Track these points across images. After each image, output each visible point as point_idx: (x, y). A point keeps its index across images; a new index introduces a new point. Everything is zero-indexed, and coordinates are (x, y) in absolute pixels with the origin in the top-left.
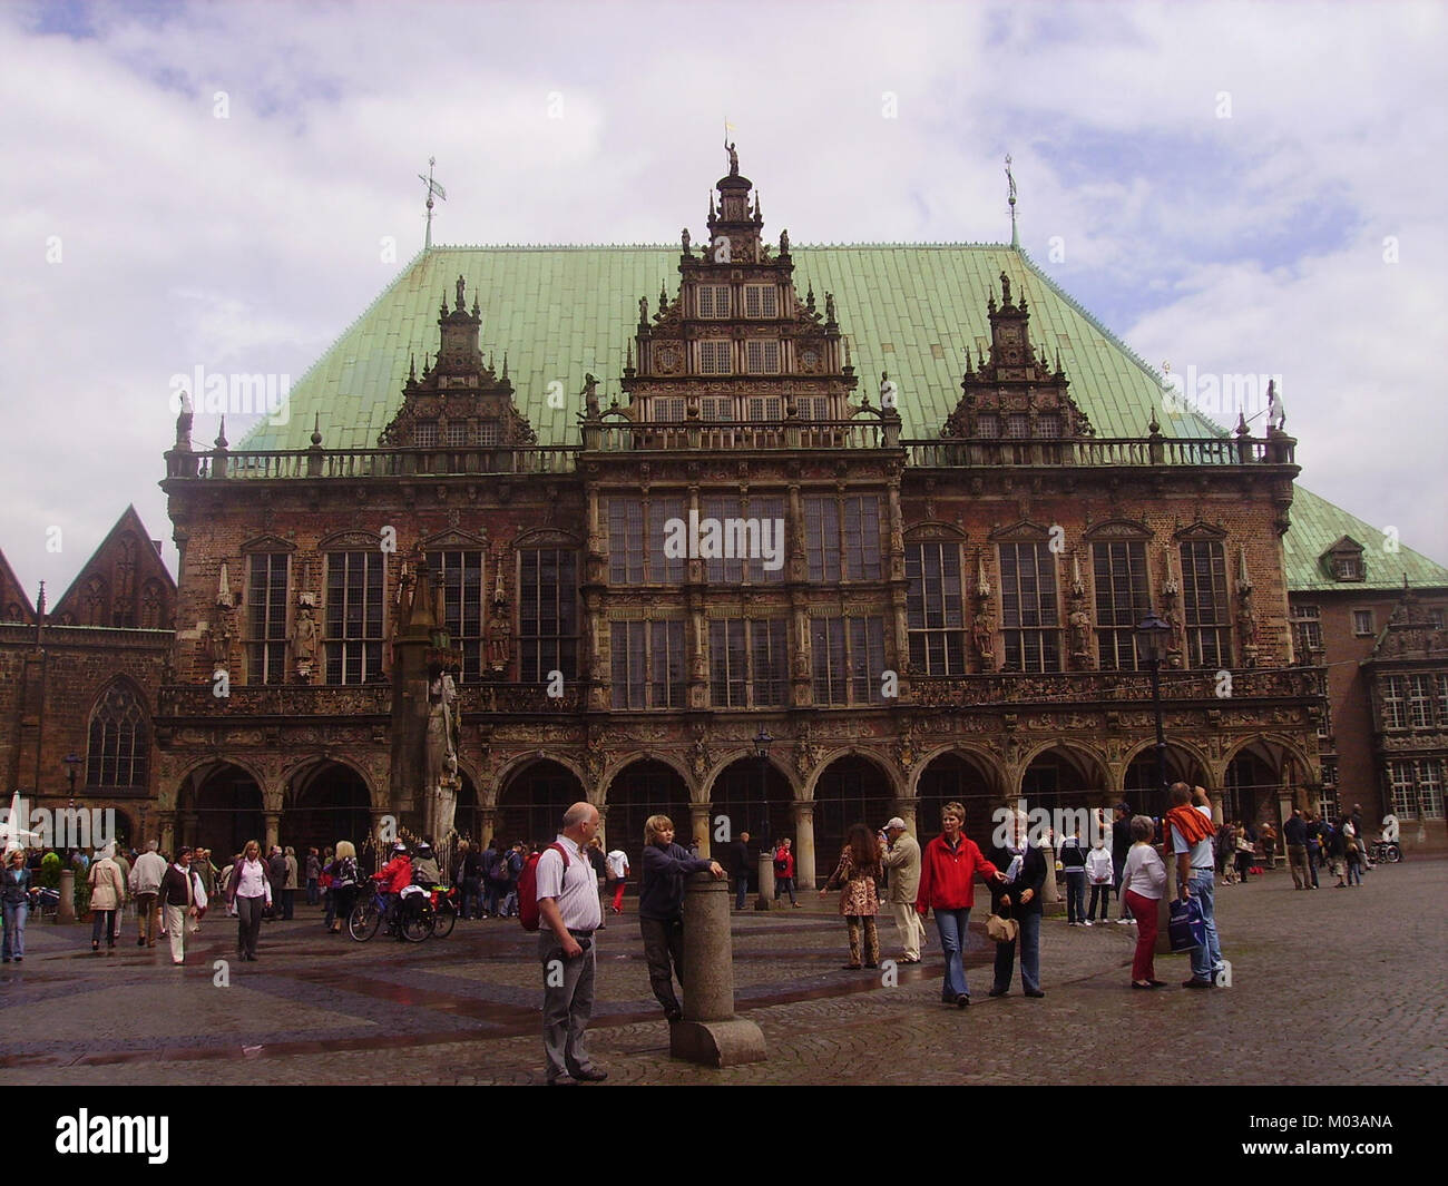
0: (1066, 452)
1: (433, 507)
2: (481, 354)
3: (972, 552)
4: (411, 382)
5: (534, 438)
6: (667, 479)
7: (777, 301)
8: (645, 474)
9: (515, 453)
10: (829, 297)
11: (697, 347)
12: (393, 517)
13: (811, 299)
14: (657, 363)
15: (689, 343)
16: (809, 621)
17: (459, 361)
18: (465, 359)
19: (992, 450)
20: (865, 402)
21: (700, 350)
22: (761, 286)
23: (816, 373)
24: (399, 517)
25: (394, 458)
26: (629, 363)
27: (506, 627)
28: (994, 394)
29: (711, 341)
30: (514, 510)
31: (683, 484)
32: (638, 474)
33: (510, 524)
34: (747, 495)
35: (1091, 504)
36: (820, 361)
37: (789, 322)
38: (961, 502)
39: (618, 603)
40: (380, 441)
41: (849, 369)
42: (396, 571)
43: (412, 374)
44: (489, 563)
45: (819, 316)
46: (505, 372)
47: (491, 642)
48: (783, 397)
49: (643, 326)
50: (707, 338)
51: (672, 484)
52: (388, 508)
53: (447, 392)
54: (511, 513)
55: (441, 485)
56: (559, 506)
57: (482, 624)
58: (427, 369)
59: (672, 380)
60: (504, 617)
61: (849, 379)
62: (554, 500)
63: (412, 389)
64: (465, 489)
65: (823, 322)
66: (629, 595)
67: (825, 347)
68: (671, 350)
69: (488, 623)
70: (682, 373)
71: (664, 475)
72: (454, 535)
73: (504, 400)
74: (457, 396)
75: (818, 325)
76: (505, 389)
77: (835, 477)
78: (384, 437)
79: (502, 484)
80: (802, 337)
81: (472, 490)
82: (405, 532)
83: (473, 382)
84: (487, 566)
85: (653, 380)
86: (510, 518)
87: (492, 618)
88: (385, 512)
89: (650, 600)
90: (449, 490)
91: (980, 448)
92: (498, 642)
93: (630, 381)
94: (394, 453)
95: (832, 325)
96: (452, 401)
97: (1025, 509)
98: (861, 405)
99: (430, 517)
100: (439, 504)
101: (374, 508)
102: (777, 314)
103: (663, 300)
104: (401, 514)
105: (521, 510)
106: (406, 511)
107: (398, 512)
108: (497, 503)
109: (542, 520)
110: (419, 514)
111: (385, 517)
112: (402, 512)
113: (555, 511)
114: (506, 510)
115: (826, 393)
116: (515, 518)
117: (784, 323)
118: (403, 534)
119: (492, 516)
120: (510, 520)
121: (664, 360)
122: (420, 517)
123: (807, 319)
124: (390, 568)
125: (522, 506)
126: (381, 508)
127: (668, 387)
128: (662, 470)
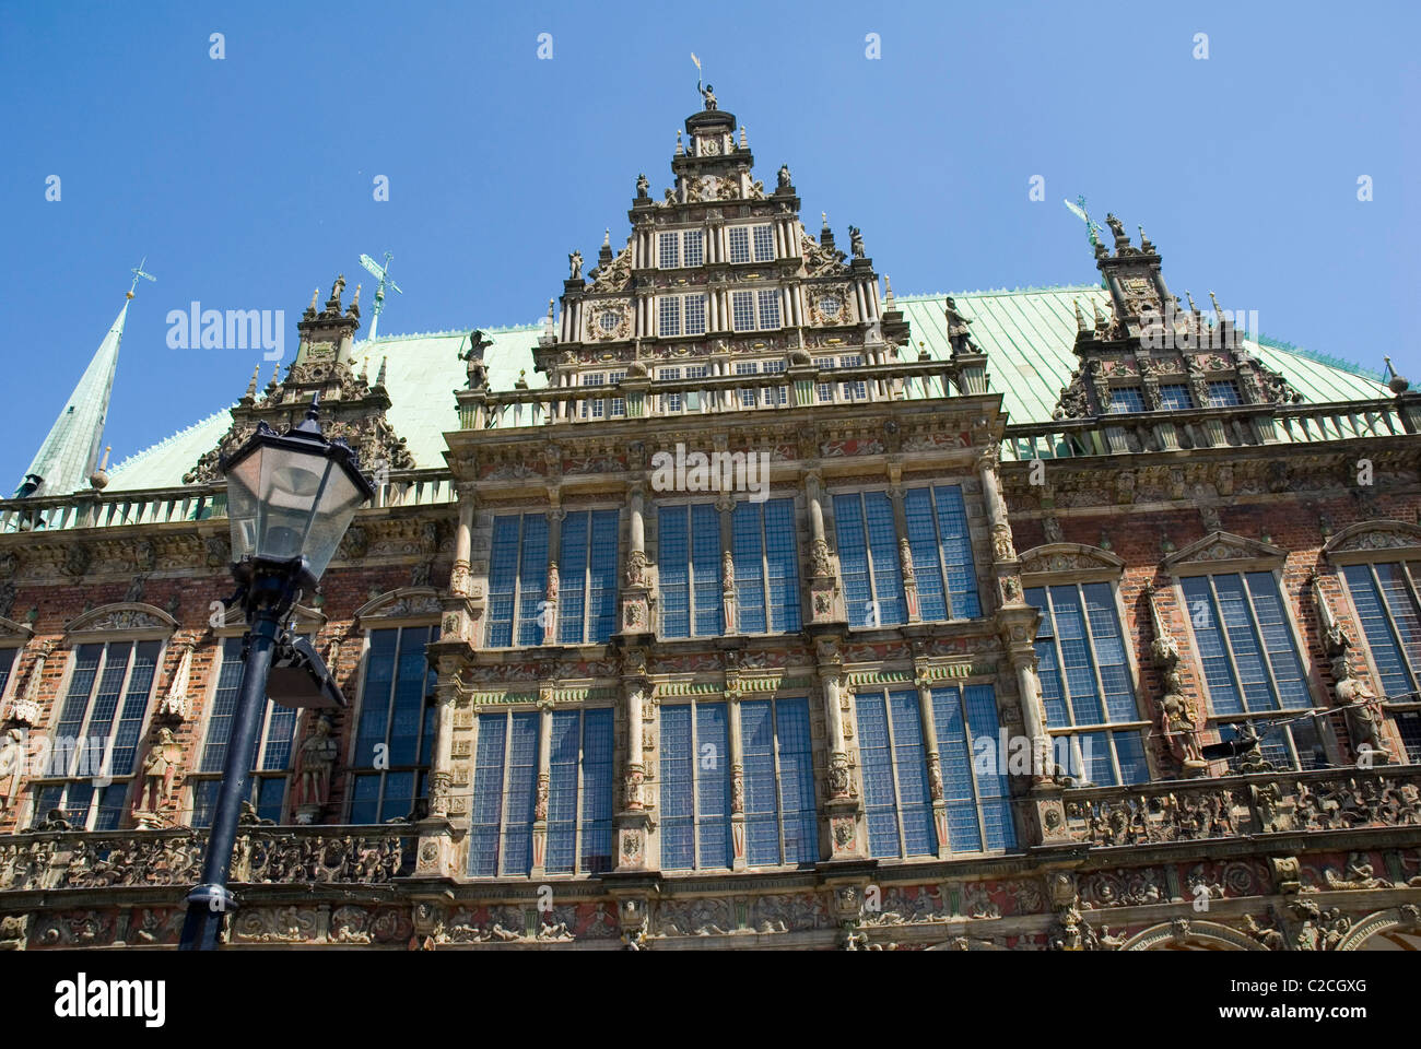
0: (1263, 430)
2: (351, 362)
3: (1137, 593)
4: (246, 400)
5: (410, 463)
6: (590, 472)
7: (775, 242)
10: (854, 232)
11: (654, 304)
12: (188, 587)
13: (827, 236)
14: (590, 327)
15: (640, 299)
16: (852, 699)
17: (318, 372)
18: (328, 369)
19: (1140, 431)
20: (923, 357)
21: (658, 308)
22: (750, 228)
23: (840, 324)
24: (197, 587)
25: (203, 501)
27: (327, 749)
28: (1128, 357)
29: (674, 295)
30: (370, 569)
31: (619, 477)
32: (542, 469)
33: (363, 588)
34: (733, 492)
35: (1322, 505)
36: (846, 308)
37: (797, 262)
38: (1103, 517)
39: (495, 679)
40: (187, 478)
41: (893, 315)
45: (840, 255)
46: (381, 379)
47: (301, 775)
48: (788, 357)
50: (669, 291)
51: (599, 479)
52: (181, 574)
54: (366, 574)
58: (272, 385)
59: (615, 346)
60: (332, 735)
61: (896, 328)
63: (245, 410)
67: (854, 290)
68: (614, 310)
69: (303, 744)
70: (628, 338)
73: (374, 415)
75: (838, 265)
76: (379, 400)
77: (883, 453)
78: (194, 473)
80: (817, 281)
83: (335, 394)
86: (360, 581)
88: (178, 581)
89: (551, 671)
91: (1121, 429)
92: (311, 774)
97: (1212, 517)
101: (163, 575)
102: (776, 256)
103: (606, 254)
104: (200, 583)
105: (381, 569)
106: (208, 578)
107: (195, 579)
108: (345, 560)
109: (411, 580)
110: (227, 581)
111: (177, 587)
112: (202, 579)
113: (434, 567)
114: (358, 570)
115: (859, 347)
116: (369, 581)
117: (785, 266)
118: (197, 610)
119: (334, 580)
120: (361, 585)
121: (602, 325)
122: (227, 584)
123: (822, 259)
124: (166, 662)
125: (382, 562)
126: (171, 575)
127: (606, 356)
128: (584, 461)
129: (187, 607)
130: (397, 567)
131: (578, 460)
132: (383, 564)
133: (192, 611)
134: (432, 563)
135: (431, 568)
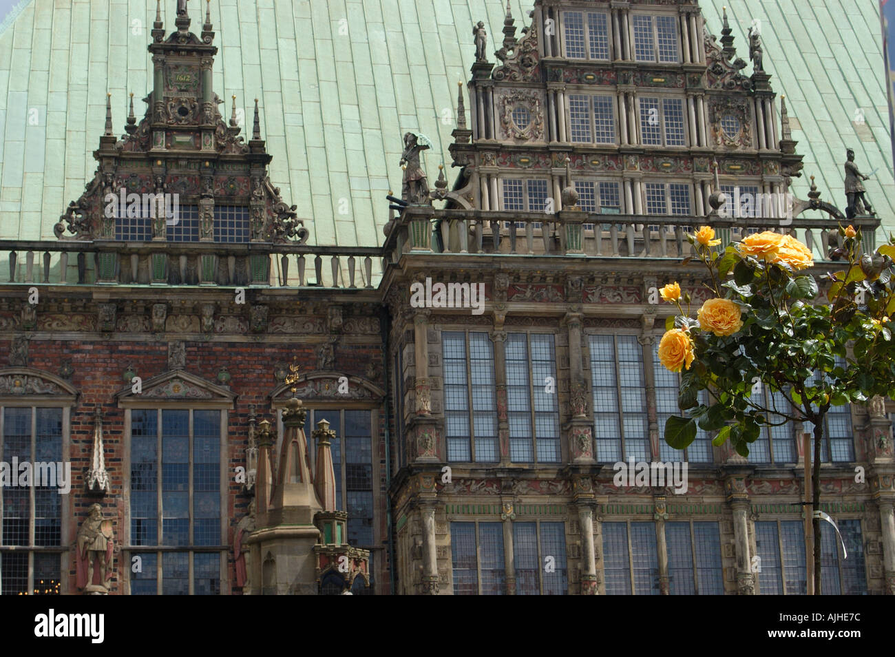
1: (143, 337)
2: (217, 100)
4: (107, 140)
5: (303, 234)
6: (533, 300)
7: (679, 38)
8: (501, 292)
9: (273, 256)
10: (754, 37)
11: (564, 101)
12: (79, 351)
13: (727, 37)
14: (504, 123)
15: (551, 95)
16: (752, 525)
17: (183, 111)
18: (194, 108)
20: (814, 194)
21: (568, 107)
23: (740, 150)
24: (89, 351)
25: (81, 259)
26: (461, 122)
30: (272, 346)
31: (559, 308)
32: (491, 290)
33: (268, 367)
34: (654, 328)
36: (745, 131)
37: (700, 71)
39: (460, 492)
40: (58, 230)
41: (788, 145)
42: (84, 437)
43: (108, 125)
44: (233, 428)
45: (741, 64)
46: (256, 130)
47: (242, 554)
48: (694, 182)
49: (480, 67)
50: (578, 88)
51: (541, 308)
52: (69, 336)
53: (166, 158)
54: (268, 350)
55: (159, 302)
56: (345, 340)
57: (225, 525)
58: (131, 121)
59: (530, 150)
61: (789, 162)
62: (339, 332)
63: (107, 151)
64: (196, 312)
65: (749, 71)
66: (478, 481)
67: (753, 109)
68: (526, 104)
69: (234, 522)
70: (541, 142)
71: (528, 294)
72: (176, 382)
73: (256, 172)
74: (183, 163)
75: (739, 78)
76: (257, 156)
78: (65, 224)
79: (256, 303)
80: (719, 93)
81: (208, 311)
82: (98, 374)
83: (207, 144)
84: (231, 433)
85: (499, 150)
86: (264, 357)
87: (241, 517)
88: (65, 344)
89: (510, 488)
90: (170, 310)
93: (463, 149)
94: (81, 250)
95: (761, 78)
96: (174, 171)
98: (808, 199)
99: (139, 352)
100: (154, 332)
101: (48, 336)
102: (680, 59)
103: (509, 28)
104: (90, 347)
105: (282, 346)
106: (100, 343)
107: (84, 343)
108: (245, 334)
109: (316, 362)
110: (120, 348)
111: (65, 351)
112: (92, 343)
113: (338, 348)
114: (259, 345)
115: (758, 178)
116: (273, 359)
117: (691, 72)
118: (94, 378)
119: (237, 354)
120: (266, 362)
121: (515, 120)
122: (121, 352)
123: (724, 67)
124: (72, 432)
125: (285, 340)
126: (57, 337)
127: (523, 160)
128: (526, 287)
129: (82, 373)
130: (299, 346)
131: (520, 286)
132: (285, 341)
133: (88, 379)
134: (335, 344)
135: (334, 349)
